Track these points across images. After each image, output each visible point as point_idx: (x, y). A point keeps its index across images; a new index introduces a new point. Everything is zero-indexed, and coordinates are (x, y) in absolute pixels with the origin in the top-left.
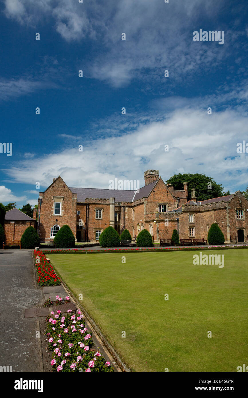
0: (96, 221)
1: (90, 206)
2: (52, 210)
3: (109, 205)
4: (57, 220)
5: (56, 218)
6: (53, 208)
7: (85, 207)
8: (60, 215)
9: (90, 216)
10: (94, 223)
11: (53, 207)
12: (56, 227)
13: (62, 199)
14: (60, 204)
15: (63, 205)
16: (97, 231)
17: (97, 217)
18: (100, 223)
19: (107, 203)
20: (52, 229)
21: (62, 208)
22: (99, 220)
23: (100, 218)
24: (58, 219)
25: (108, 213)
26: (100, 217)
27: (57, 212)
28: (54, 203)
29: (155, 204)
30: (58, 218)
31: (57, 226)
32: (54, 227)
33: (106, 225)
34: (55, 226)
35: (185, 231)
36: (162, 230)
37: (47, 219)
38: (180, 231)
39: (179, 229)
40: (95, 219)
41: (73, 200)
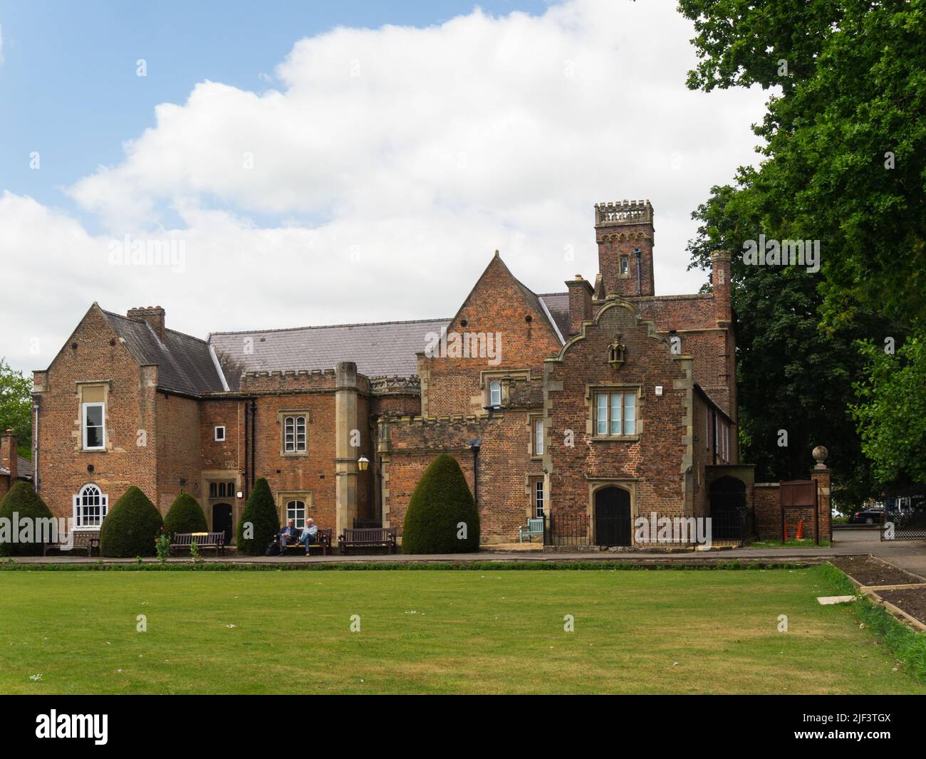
0: (287, 463)
1: (262, 407)
2: (75, 434)
3: (332, 393)
4: (91, 468)
5: (89, 461)
6: (78, 426)
7: (240, 411)
8: (102, 448)
9: (262, 444)
10: (279, 472)
11: (77, 422)
12: (91, 493)
13: (107, 388)
14: (101, 407)
15: (110, 411)
16: (291, 505)
17: (290, 446)
18: (300, 472)
19: (326, 386)
20: (78, 500)
21: (107, 422)
22: (297, 458)
23: (301, 452)
24: (95, 463)
25: (329, 428)
26: (301, 446)
27: (93, 438)
28: (80, 404)
30: (95, 461)
31: (94, 489)
32: (85, 493)
33: (322, 477)
34: (88, 489)
35: (512, 495)
36: (404, 495)
37: (62, 466)
38: (485, 497)
39: (480, 487)
40: (282, 454)
41: (143, 390)
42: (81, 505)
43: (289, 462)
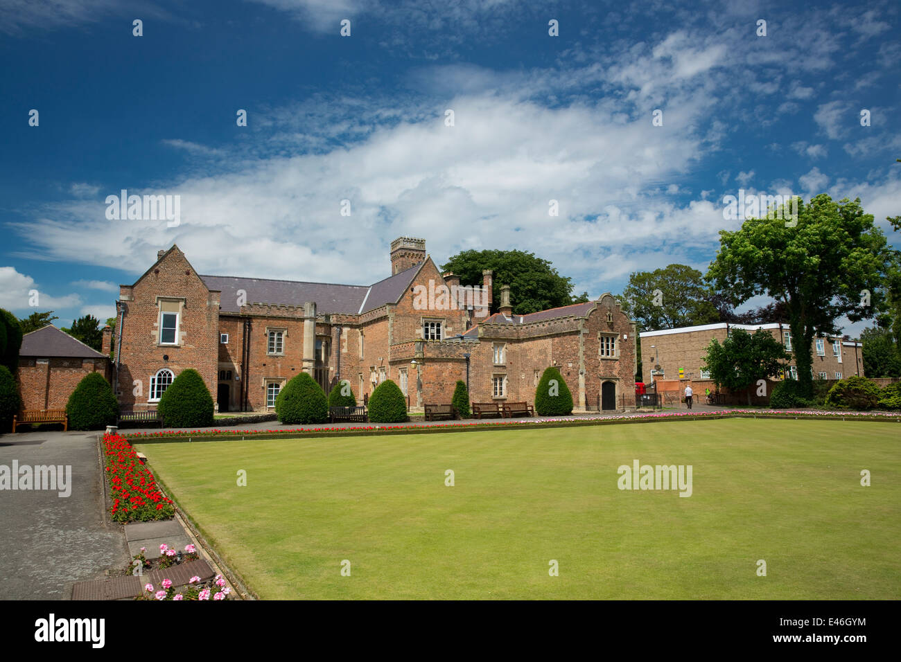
0: (270, 360)
1: (255, 324)
2: (154, 333)
3: (303, 320)
4: (166, 358)
5: (165, 352)
6: (157, 327)
7: (240, 325)
8: (176, 343)
9: (253, 347)
10: (264, 365)
11: (155, 324)
12: (165, 375)
13: (182, 304)
14: (175, 316)
15: (183, 318)
16: (271, 386)
17: (272, 350)
18: (279, 365)
19: (298, 315)
20: (154, 380)
21: (181, 326)
22: (277, 357)
23: (279, 354)
24: (169, 354)
25: (299, 340)
26: (279, 350)
27: (168, 335)
28: (159, 313)
29: (416, 321)
30: (170, 353)
31: (167, 372)
32: (160, 375)
33: (293, 369)
34: (162, 372)
35: (484, 384)
36: (430, 383)
37: (141, 355)
38: (471, 385)
39: (469, 380)
40: (267, 354)
41: (210, 306)
42: (156, 383)
43: (271, 359)
